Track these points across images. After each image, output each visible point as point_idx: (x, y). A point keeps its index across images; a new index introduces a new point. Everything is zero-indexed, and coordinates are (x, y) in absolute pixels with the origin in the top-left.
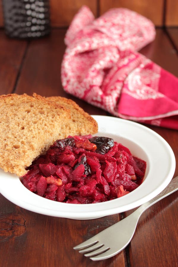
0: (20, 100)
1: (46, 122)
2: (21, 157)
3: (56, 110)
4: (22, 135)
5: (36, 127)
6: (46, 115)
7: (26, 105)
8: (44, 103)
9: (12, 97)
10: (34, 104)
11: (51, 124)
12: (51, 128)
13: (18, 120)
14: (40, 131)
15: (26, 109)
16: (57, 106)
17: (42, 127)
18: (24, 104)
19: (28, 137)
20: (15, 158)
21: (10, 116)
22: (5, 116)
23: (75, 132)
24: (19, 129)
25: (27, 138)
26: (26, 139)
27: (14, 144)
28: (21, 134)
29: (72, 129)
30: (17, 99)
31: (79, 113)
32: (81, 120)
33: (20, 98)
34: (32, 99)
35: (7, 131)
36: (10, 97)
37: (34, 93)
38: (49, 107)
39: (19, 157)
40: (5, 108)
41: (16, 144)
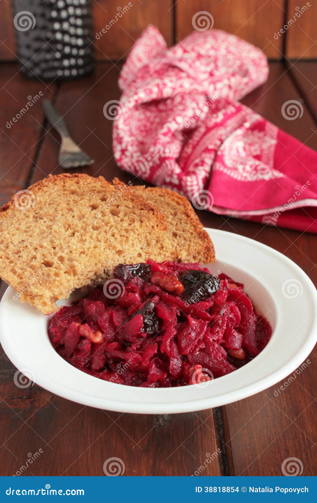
0: (89, 186)
1: (116, 231)
2: (48, 283)
3: (141, 213)
4: (65, 246)
5: (94, 236)
6: (119, 219)
7: (94, 196)
8: (125, 196)
9: (78, 179)
10: (109, 196)
11: (124, 236)
12: (121, 241)
13: (70, 219)
14: (98, 244)
15: (92, 203)
16: (145, 205)
17: (105, 238)
18: (92, 194)
19: (74, 252)
20: (39, 282)
21: (62, 210)
22: (53, 210)
23: (168, 254)
24: (65, 234)
25: (71, 252)
26: (69, 253)
27: (46, 259)
28: (63, 244)
29: (164, 249)
30: (86, 183)
31: (188, 222)
32: (187, 235)
33: (90, 183)
34: (109, 187)
35: (45, 235)
36: (76, 179)
37: (115, 178)
38: (131, 205)
39: (45, 282)
40: (60, 196)
41: (49, 259)
